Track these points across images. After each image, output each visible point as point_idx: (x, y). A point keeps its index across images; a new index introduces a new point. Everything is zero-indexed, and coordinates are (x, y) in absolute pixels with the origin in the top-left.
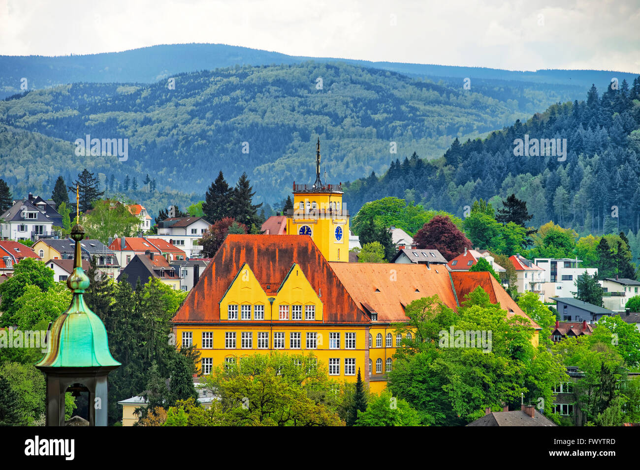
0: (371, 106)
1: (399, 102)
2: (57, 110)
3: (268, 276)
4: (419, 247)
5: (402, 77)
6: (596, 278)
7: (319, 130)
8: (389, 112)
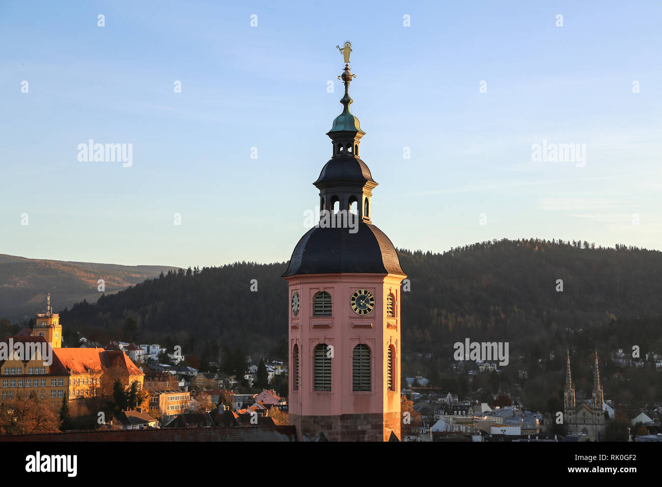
6: (167, 353)
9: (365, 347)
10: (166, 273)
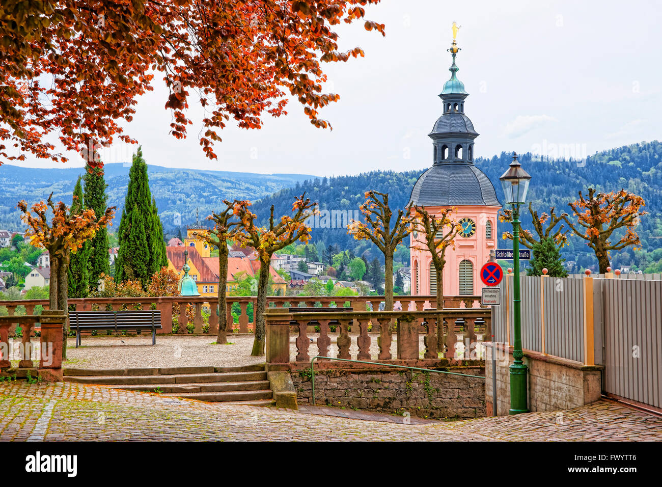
0: (203, 189)
1: (215, 187)
2: (65, 192)
3: (178, 263)
4: (234, 250)
5: (216, 177)
6: (306, 262)
7: (180, 200)
8: (210, 192)
9: (469, 262)
10: (301, 184)
